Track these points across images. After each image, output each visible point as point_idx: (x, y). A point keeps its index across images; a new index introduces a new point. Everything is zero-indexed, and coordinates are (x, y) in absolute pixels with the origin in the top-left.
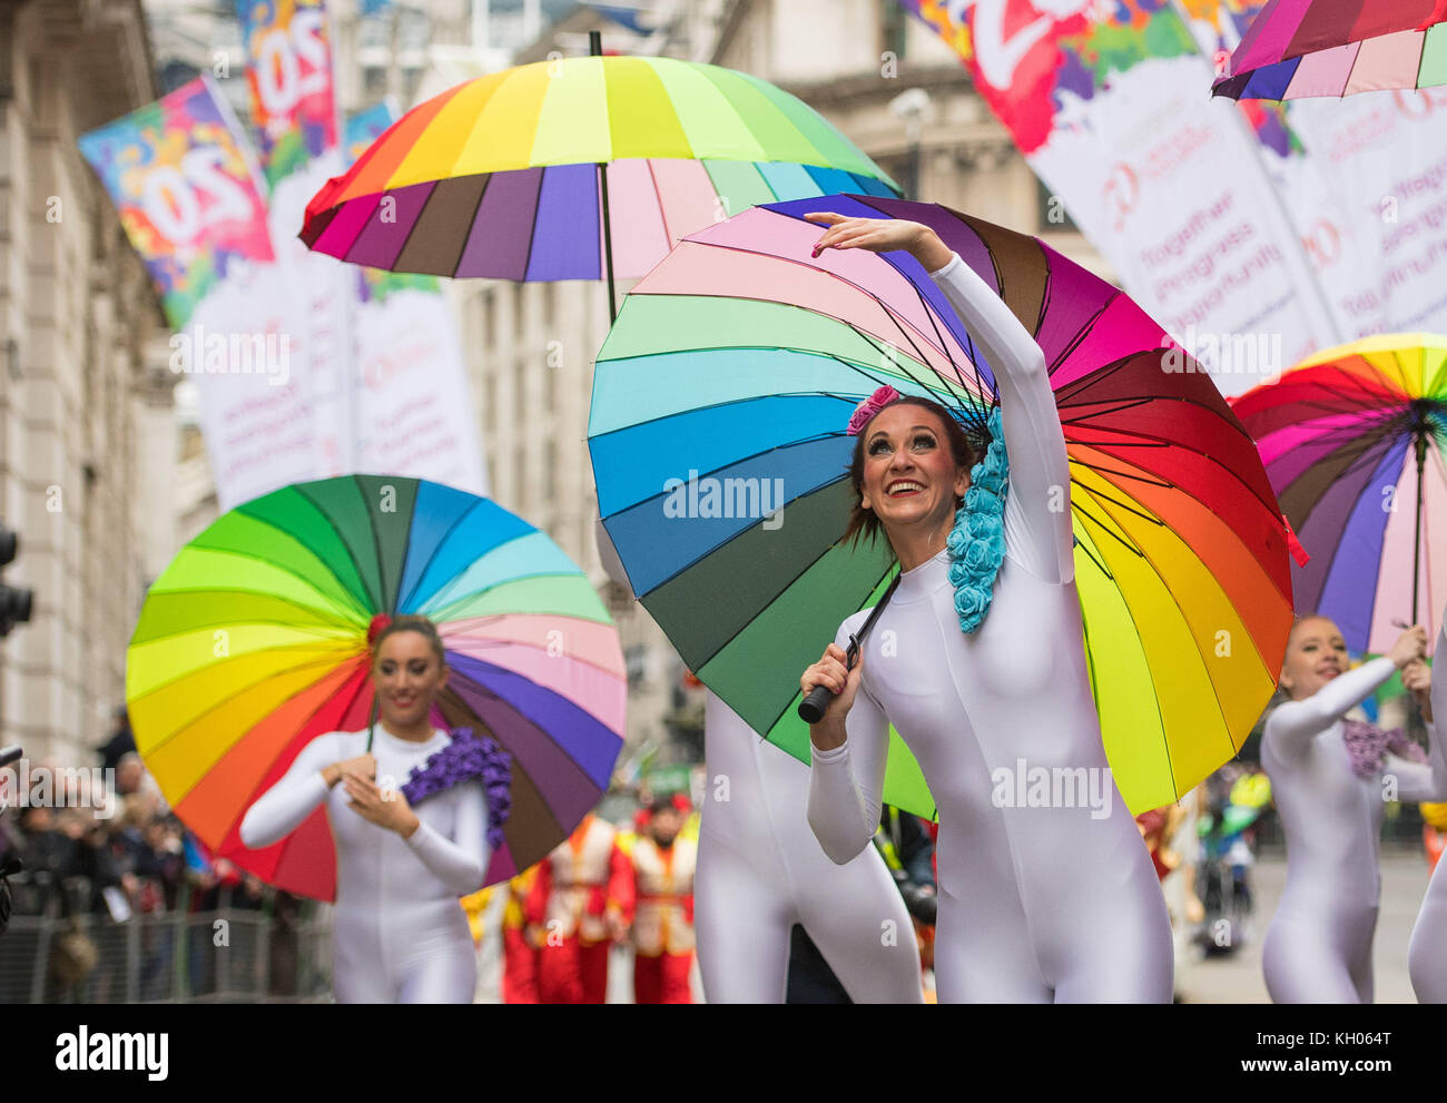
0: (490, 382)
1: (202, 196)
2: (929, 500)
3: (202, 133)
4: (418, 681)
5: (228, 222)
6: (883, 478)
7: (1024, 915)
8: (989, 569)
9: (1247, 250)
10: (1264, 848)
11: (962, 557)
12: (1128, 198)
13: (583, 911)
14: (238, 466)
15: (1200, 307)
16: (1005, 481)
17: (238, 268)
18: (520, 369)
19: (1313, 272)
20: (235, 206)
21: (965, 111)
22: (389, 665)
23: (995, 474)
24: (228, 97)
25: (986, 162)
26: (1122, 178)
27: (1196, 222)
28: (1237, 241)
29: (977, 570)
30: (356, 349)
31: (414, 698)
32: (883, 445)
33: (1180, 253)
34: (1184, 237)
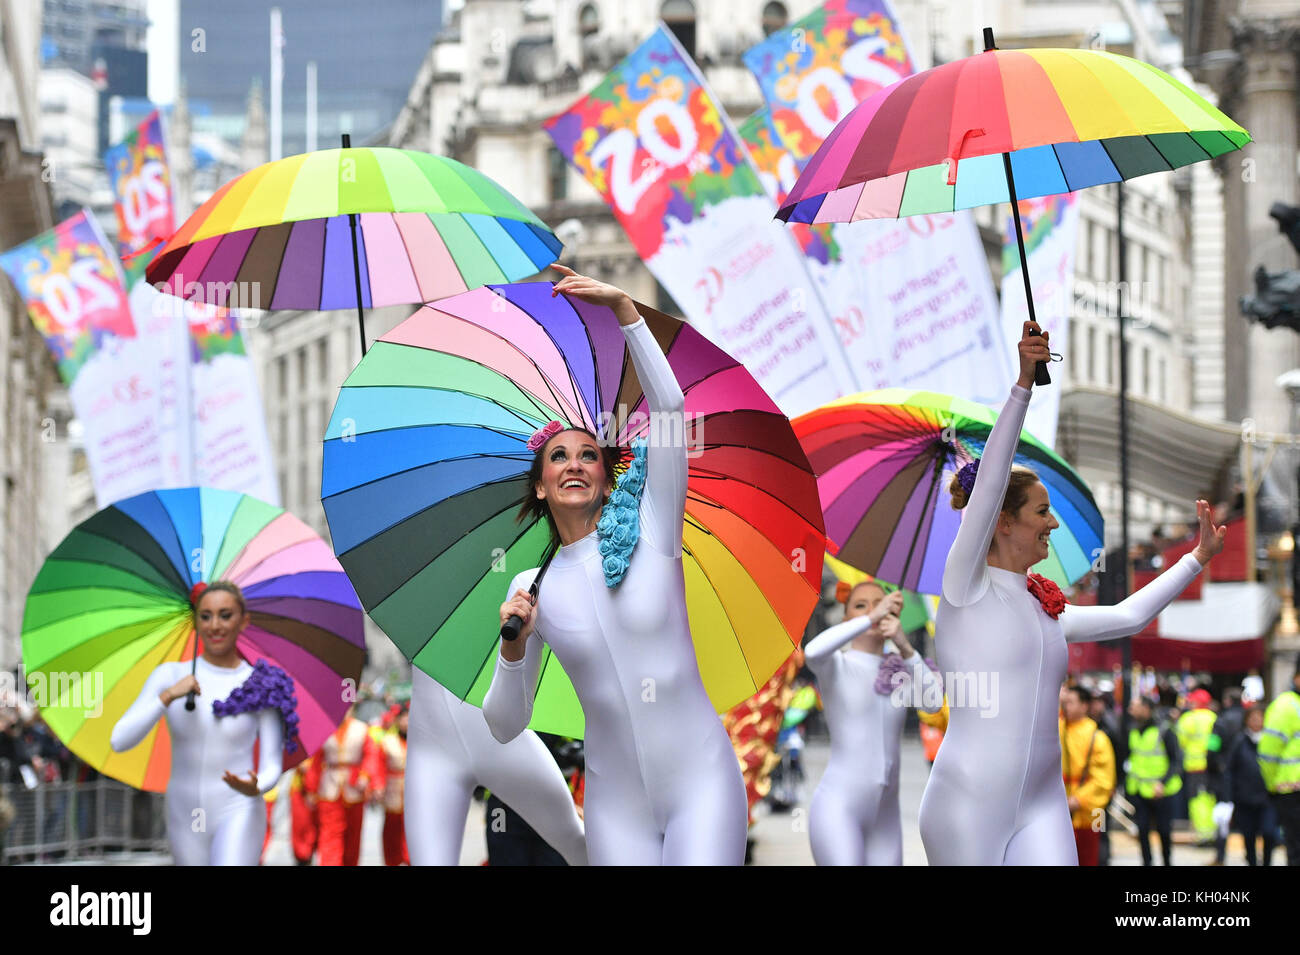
0: (283, 419)
1: (83, 293)
2: (592, 493)
3: (83, 250)
4: (227, 624)
5: (105, 310)
6: (560, 476)
7: (644, 786)
8: (628, 545)
9: (800, 328)
10: (812, 737)
11: (610, 536)
12: (715, 292)
13: (345, 783)
14: (110, 476)
15: (764, 367)
16: (641, 486)
17: (109, 342)
18: (303, 411)
19: (842, 345)
20: (107, 298)
21: (606, 234)
22: (206, 614)
23: (635, 481)
24: (100, 225)
25: (621, 269)
26: (711, 279)
27: (762, 311)
28: (792, 323)
29: (620, 545)
30: (192, 392)
31: (224, 635)
32: (560, 454)
33: (751, 329)
34: (754, 319)
